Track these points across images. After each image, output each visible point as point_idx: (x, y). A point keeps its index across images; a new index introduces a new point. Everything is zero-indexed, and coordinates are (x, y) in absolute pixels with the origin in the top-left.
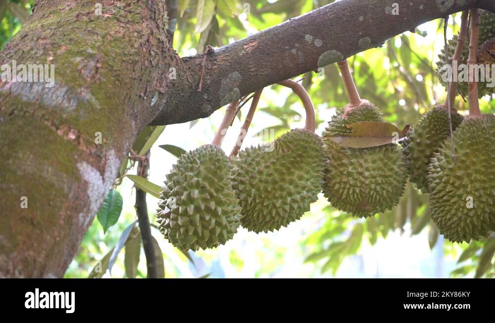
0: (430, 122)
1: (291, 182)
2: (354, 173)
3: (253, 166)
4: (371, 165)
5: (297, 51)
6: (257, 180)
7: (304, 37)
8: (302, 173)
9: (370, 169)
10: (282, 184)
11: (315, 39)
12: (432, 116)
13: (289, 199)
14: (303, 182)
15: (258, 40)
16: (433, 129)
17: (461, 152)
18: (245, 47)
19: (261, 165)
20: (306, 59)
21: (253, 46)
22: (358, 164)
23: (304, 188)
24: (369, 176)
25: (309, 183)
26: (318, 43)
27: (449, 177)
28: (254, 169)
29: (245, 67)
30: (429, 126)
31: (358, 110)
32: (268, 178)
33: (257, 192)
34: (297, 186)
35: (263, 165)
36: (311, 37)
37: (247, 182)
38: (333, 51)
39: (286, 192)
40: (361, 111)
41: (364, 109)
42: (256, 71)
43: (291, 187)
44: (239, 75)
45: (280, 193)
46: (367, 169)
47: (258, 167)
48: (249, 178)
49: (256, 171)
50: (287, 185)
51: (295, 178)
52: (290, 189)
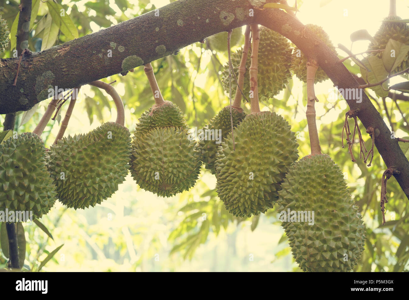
0: (221, 119)
1: (100, 165)
2: (155, 159)
3: (67, 152)
4: (168, 152)
5: (103, 55)
6: (71, 163)
7: (109, 44)
8: (110, 158)
9: (168, 155)
10: (92, 166)
11: (119, 46)
12: (223, 115)
13: (98, 179)
14: (110, 166)
15: (70, 46)
16: (224, 124)
17: (241, 141)
18: (58, 51)
19: (74, 150)
20: (112, 62)
21: (66, 50)
22: (158, 151)
23: (111, 170)
24: (167, 161)
25: (115, 166)
26: (121, 49)
27: (231, 161)
28: (68, 154)
29: (58, 68)
30: (220, 123)
31: (161, 109)
32: (79, 161)
33: (70, 174)
34: (104, 169)
35: (76, 151)
36: (115, 44)
37: (62, 165)
38: (134, 56)
39: (95, 174)
40: (164, 109)
41: (166, 108)
42: (68, 71)
43: (100, 169)
44: (52, 74)
45: (90, 174)
46: (165, 156)
47: (72, 152)
48: (64, 162)
49: (70, 155)
50: (96, 168)
51: (103, 161)
52: (99, 171)
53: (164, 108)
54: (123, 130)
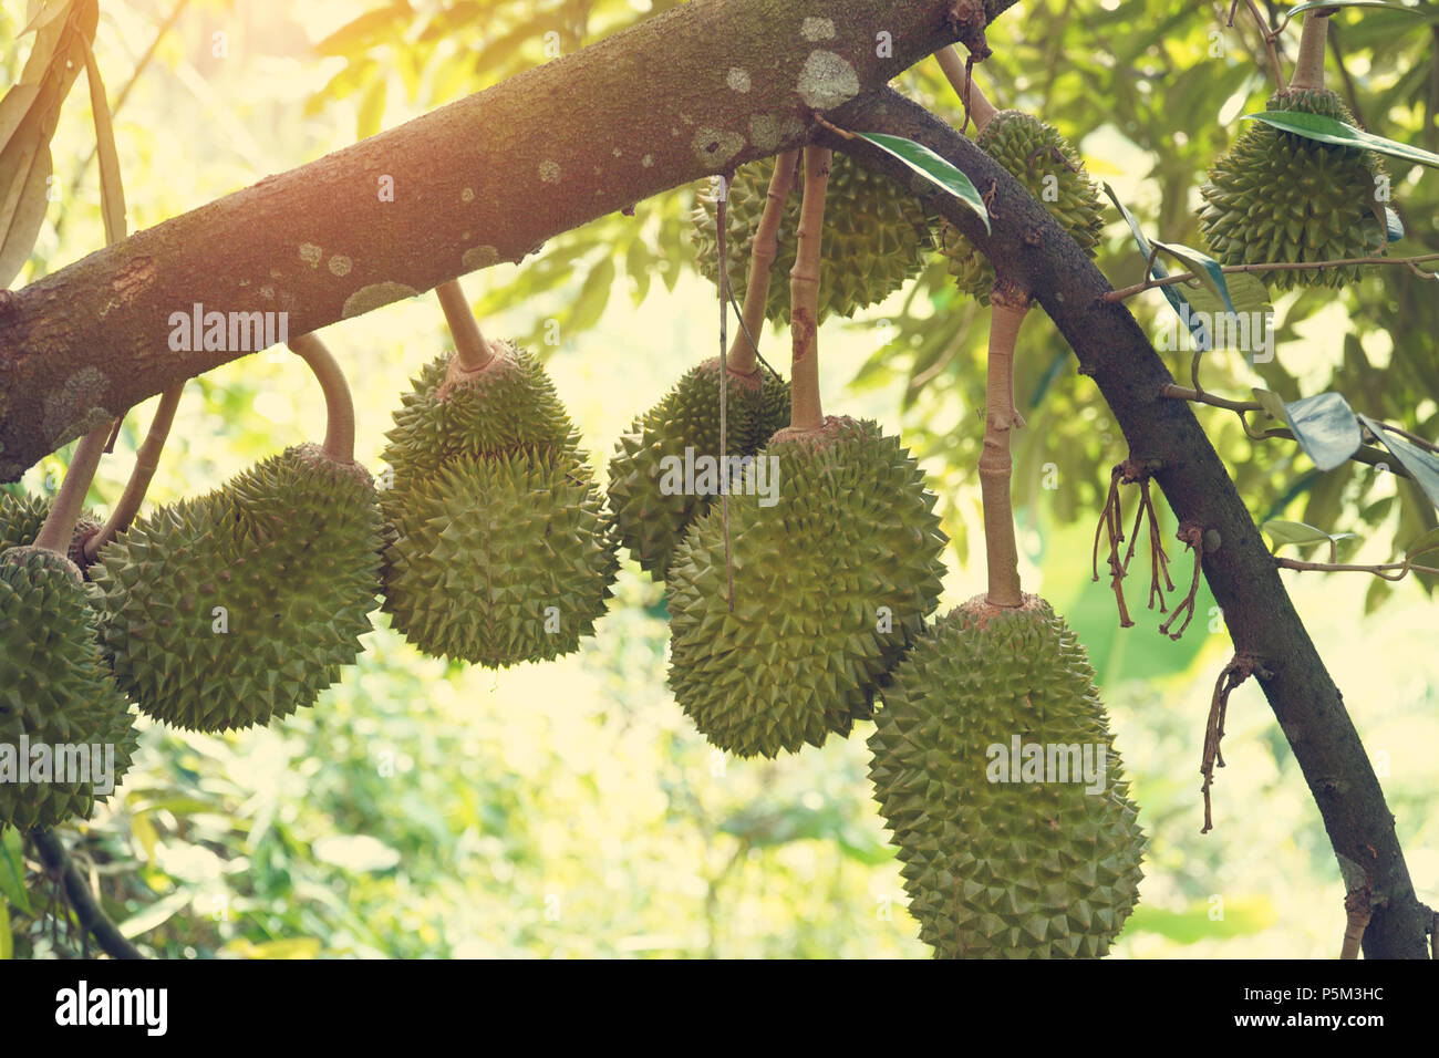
0: (687, 415)
1: (275, 631)
2: (462, 591)
3: (165, 590)
4: (507, 567)
5: (276, 290)
6: (179, 629)
7: (296, 252)
8: (308, 599)
9: (506, 580)
10: (251, 634)
11: (332, 255)
12: (693, 396)
13: (272, 675)
14: (311, 627)
15: (156, 261)
16: (696, 434)
18: (118, 285)
19: (188, 586)
20: (307, 309)
21: (142, 282)
22: (471, 563)
23: (314, 642)
24: (504, 599)
25: (330, 625)
26: (340, 266)
28: (169, 600)
29: (119, 352)
30: (685, 425)
31: (480, 386)
32: (208, 623)
33: (180, 660)
34: (291, 640)
35: (195, 585)
36: (319, 251)
37: (152, 637)
38: (385, 284)
39: (262, 659)
40: (489, 388)
41: (498, 384)
42: (153, 355)
43: (278, 644)
44: (101, 374)
45: (245, 659)
46: (497, 582)
47: (181, 592)
48: (155, 626)
49: (175, 603)
50: (266, 640)
51: (288, 616)
52: (274, 651)
53: (491, 384)
54: (351, 484)
